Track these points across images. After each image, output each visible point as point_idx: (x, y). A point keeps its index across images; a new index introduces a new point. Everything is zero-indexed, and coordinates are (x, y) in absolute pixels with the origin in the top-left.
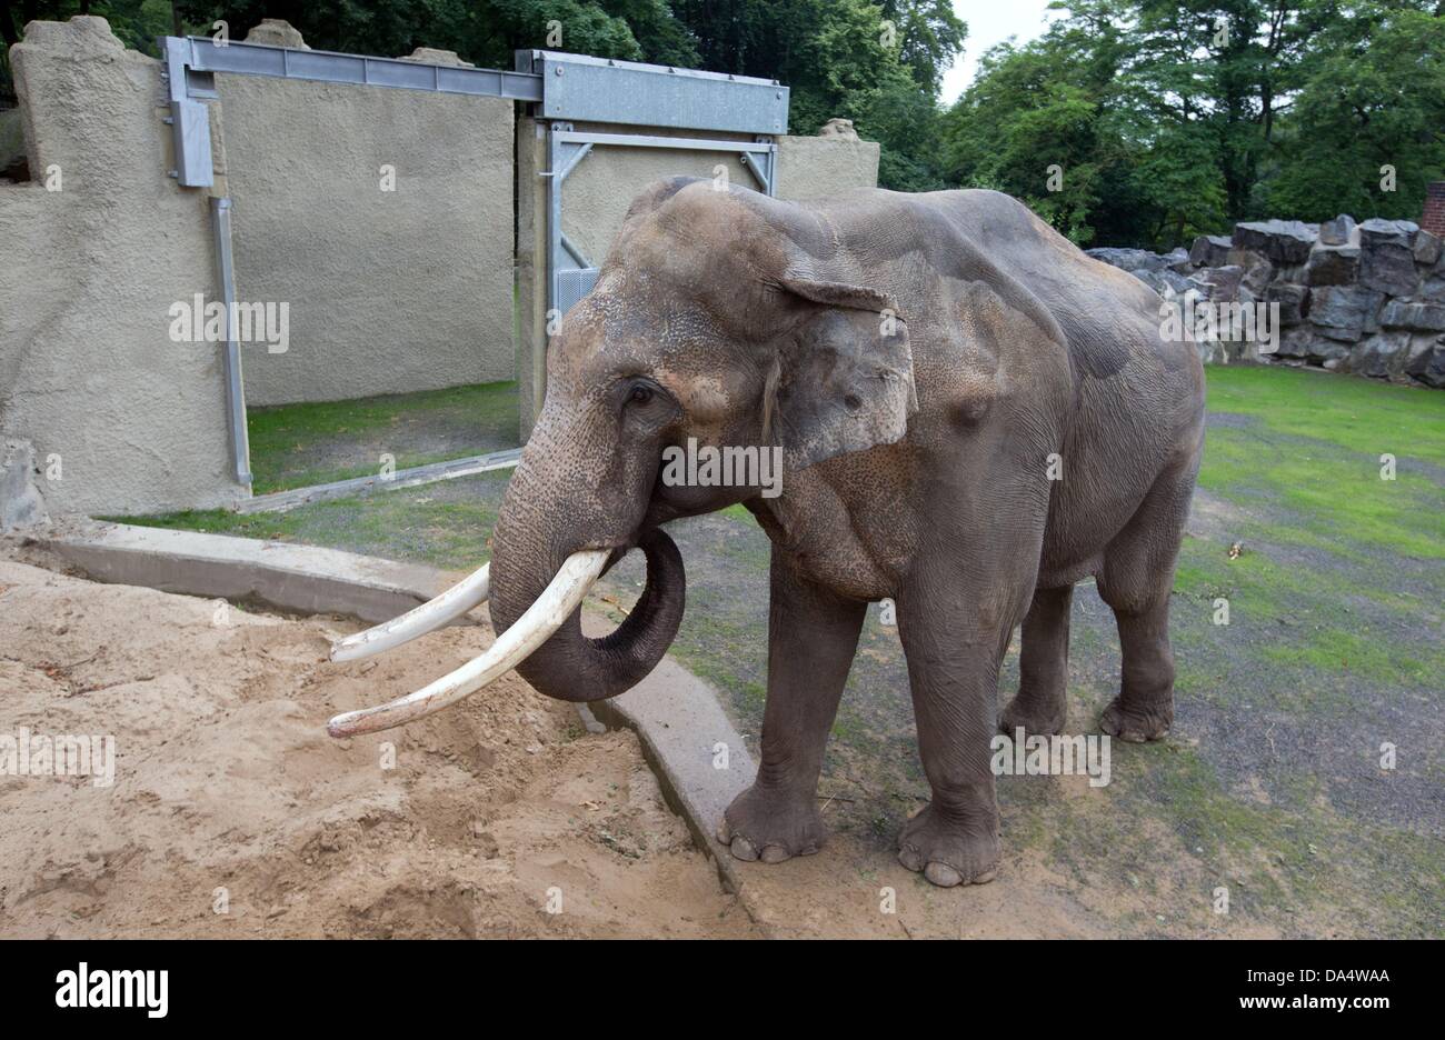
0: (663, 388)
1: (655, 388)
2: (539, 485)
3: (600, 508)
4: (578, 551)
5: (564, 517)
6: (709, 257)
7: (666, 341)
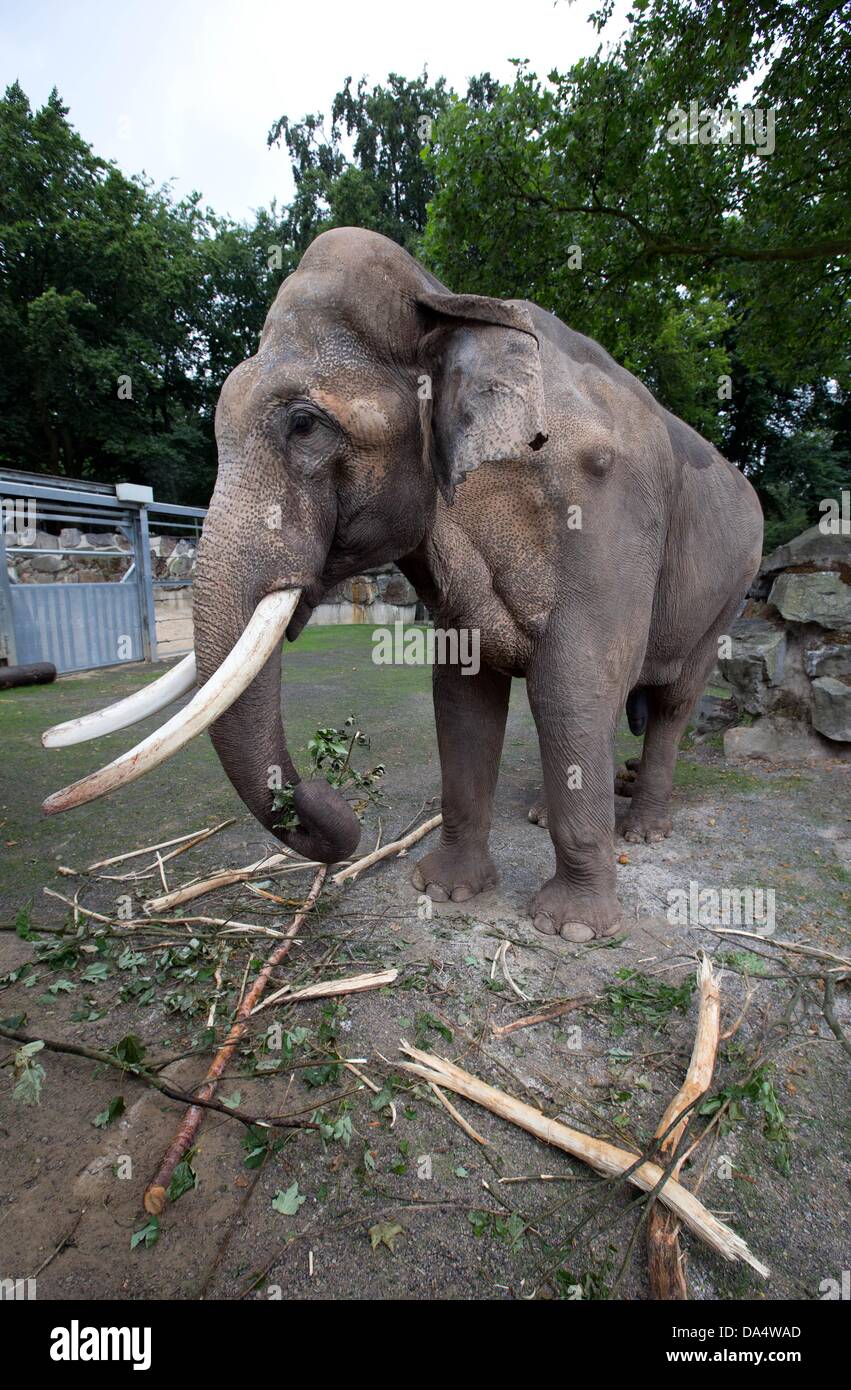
0: (322, 411)
1: (315, 411)
2: (221, 540)
3: (282, 545)
4: (267, 593)
5: (249, 564)
6: (347, 273)
7: (318, 365)
